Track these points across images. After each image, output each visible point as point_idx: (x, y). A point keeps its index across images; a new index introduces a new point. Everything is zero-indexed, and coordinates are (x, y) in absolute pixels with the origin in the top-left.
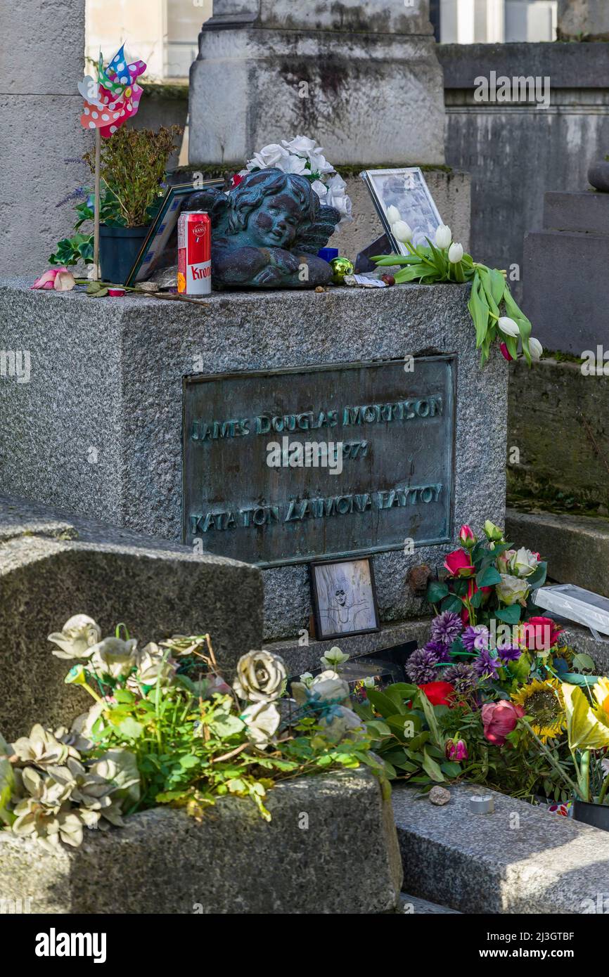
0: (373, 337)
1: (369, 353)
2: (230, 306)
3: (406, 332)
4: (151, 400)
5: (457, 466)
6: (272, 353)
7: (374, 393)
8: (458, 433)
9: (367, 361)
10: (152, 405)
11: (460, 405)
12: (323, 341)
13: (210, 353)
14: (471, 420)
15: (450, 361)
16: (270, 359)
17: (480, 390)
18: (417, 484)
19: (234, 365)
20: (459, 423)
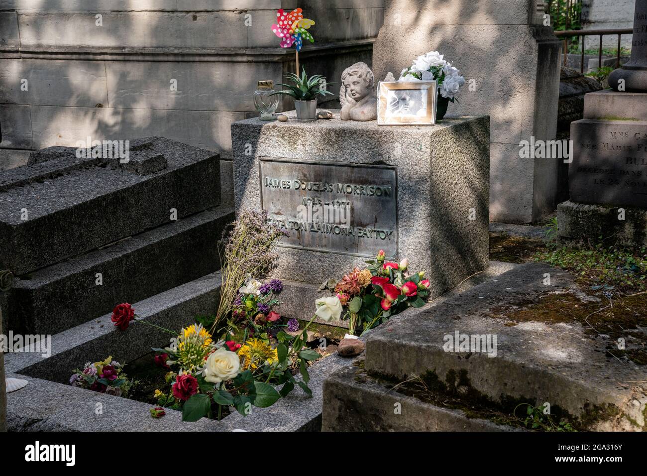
0: (349, 151)
1: (348, 159)
2: (277, 128)
3: (366, 151)
4: (244, 164)
5: (399, 223)
6: (298, 152)
7: (353, 178)
8: (399, 207)
9: (346, 162)
10: (245, 167)
11: (399, 193)
12: (322, 149)
13: (269, 148)
14: (407, 202)
15: (394, 169)
16: (297, 155)
17: (412, 187)
18: (379, 228)
19: (279, 155)
20: (400, 202)
